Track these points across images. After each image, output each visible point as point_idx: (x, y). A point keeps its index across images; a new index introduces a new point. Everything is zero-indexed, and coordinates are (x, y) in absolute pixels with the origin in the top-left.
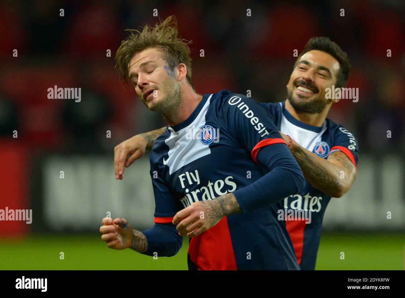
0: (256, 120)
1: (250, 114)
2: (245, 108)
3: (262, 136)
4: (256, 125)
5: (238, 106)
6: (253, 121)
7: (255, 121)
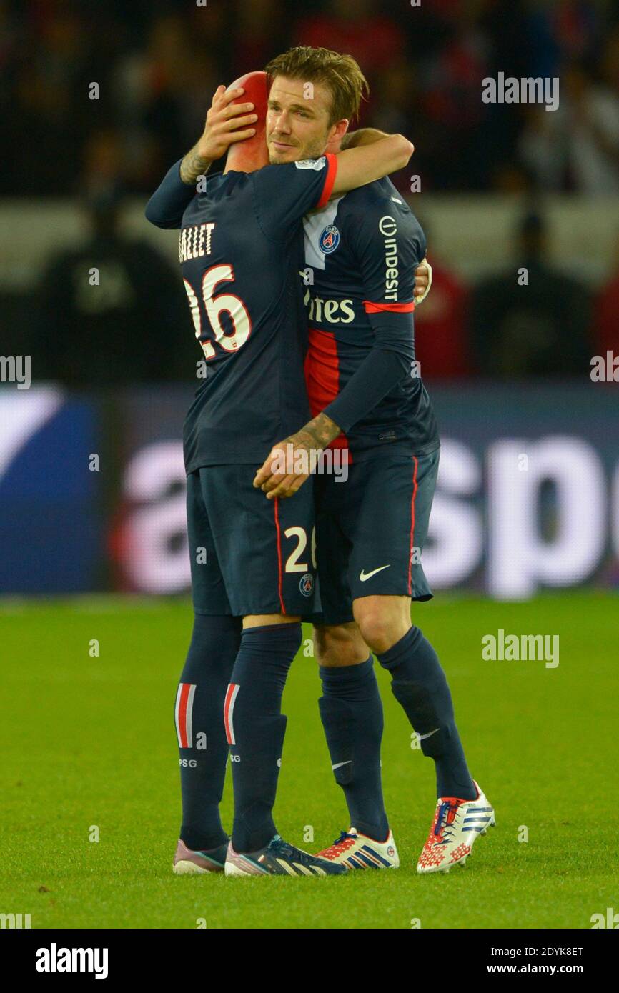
0: (395, 273)
1: (392, 262)
2: (392, 250)
3: (387, 298)
4: (390, 280)
5: (386, 242)
6: (390, 274)
7: (392, 273)
